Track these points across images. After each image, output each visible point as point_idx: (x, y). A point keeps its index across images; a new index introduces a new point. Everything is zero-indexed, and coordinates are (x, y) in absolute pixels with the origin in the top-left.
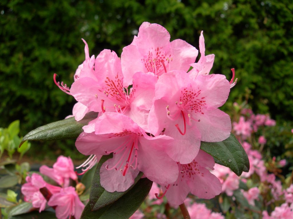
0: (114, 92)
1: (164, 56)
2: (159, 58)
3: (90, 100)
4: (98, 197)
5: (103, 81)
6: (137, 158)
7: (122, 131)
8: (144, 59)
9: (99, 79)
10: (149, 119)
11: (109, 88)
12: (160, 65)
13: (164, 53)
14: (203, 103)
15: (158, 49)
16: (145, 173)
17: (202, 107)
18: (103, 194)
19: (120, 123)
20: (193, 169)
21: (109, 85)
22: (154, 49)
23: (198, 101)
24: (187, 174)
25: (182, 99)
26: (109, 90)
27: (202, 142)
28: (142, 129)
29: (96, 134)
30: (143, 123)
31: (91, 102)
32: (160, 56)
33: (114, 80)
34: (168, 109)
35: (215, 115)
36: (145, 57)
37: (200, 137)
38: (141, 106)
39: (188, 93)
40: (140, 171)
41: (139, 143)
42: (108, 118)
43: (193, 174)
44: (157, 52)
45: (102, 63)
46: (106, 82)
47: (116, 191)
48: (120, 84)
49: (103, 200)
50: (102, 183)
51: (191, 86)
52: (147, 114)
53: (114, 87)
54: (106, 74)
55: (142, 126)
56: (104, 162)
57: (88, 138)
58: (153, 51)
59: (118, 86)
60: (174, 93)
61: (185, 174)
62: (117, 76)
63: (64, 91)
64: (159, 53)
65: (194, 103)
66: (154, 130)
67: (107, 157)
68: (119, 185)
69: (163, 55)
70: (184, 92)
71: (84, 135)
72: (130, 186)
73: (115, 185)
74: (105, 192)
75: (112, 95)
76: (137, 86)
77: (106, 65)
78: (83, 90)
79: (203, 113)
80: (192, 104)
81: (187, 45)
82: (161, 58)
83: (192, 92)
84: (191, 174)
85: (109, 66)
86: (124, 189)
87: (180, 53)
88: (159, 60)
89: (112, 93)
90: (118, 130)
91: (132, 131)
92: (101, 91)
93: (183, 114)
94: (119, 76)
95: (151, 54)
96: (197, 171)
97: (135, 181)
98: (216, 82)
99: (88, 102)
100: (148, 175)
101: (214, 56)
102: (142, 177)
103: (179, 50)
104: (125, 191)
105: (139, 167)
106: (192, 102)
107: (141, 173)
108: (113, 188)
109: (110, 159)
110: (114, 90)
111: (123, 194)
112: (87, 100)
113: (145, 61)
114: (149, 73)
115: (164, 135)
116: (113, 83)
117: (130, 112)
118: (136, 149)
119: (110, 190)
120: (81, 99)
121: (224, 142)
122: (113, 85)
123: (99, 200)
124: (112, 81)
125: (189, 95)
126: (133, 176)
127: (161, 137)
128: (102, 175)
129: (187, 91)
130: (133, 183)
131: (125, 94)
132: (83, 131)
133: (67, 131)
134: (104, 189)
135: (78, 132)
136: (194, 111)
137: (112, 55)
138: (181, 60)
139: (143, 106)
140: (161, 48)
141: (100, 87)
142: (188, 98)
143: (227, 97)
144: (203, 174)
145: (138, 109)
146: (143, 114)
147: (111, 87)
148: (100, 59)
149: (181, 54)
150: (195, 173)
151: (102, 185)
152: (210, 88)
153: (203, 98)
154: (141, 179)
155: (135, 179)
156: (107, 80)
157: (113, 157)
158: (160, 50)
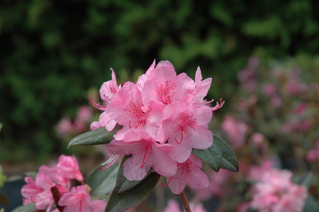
0: (135, 111)
1: (172, 86)
2: (167, 88)
3: (119, 117)
4: (122, 184)
5: (128, 104)
6: (149, 158)
7: (140, 140)
8: (157, 90)
9: (124, 102)
10: (159, 133)
11: (132, 108)
12: (168, 92)
13: (172, 84)
14: (195, 123)
15: (167, 82)
16: (154, 169)
17: (194, 125)
18: (125, 182)
19: (140, 135)
20: (190, 167)
21: (132, 107)
22: (164, 82)
23: (192, 121)
24: (185, 171)
25: (182, 118)
26: (131, 110)
27: (193, 149)
28: (154, 139)
29: (124, 141)
30: (154, 134)
31: (119, 119)
32: (169, 87)
33: (135, 103)
34: (170, 128)
35: (203, 131)
36: (158, 88)
37: (192, 145)
38: (153, 123)
39: (185, 115)
40: (151, 167)
41: (151, 147)
42: (132, 131)
43: (189, 171)
44: (166, 84)
45: (127, 90)
46: (130, 104)
47: (134, 180)
48: (139, 106)
49: (125, 187)
50: (125, 175)
51: (187, 111)
52: (157, 128)
53: (135, 108)
54: (130, 98)
55: (153, 137)
56: (126, 160)
57: (116, 144)
58: (164, 83)
59: (138, 107)
60: (176, 115)
61: (184, 171)
62: (138, 101)
63: (97, 107)
64: (168, 84)
65: (190, 121)
66: (162, 139)
67: (128, 157)
68: (136, 176)
69: (170, 86)
70: (182, 114)
71: (114, 141)
72: (144, 177)
73: (134, 176)
74: (126, 181)
75: (133, 113)
76: (151, 109)
77: (130, 93)
78: (114, 110)
79: (194, 129)
80: (188, 122)
81: (188, 78)
82: (169, 88)
83: (188, 115)
84: (188, 171)
85: (132, 93)
86: (140, 178)
87: (182, 85)
88: (168, 89)
89: (133, 112)
90: (138, 139)
91: (147, 140)
92: (125, 110)
93: (182, 128)
94: (139, 101)
95: (162, 85)
96: (192, 169)
97: (147, 174)
98: (203, 109)
99: (117, 119)
100: (157, 170)
101: (212, 79)
102: (152, 172)
103: (182, 82)
104: (141, 181)
105: (151, 164)
106: (188, 120)
107: (152, 168)
108: (132, 178)
109: (130, 158)
110: (135, 110)
111: (139, 182)
112: (117, 117)
113: (158, 90)
114: (160, 102)
115: (167, 144)
116: (135, 105)
117: (146, 125)
118: (150, 152)
119: (130, 179)
120: (113, 117)
121: (209, 149)
122: (134, 106)
123: (122, 186)
124: (134, 104)
125: (186, 117)
126: (146, 170)
127: (166, 144)
128: (125, 169)
129: (184, 114)
130: (146, 175)
131: (143, 115)
132: (114, 138)
133: (103, 139)
134: (126, 179)
135: (110, 139)
136: (190, 126)
137: (134, 86)
138: (183, 90)
139: (155, 123)
140: (169, 82)
141: (125, 108)
142: (186, 118)
143: (210, 119)
144: (196, 171)
145: (151, 124)
146: (155, 128)
147: (133, 108)
148: (126, 88)
149: (184, 86)
150: (191, 170)
151: (124, 176)
152: (200, 114)
153: (195, 119)
154: (152, 173)
155: (148, 173)
156: (130, 103)
157: (133, 157)
158: (169, 83)
